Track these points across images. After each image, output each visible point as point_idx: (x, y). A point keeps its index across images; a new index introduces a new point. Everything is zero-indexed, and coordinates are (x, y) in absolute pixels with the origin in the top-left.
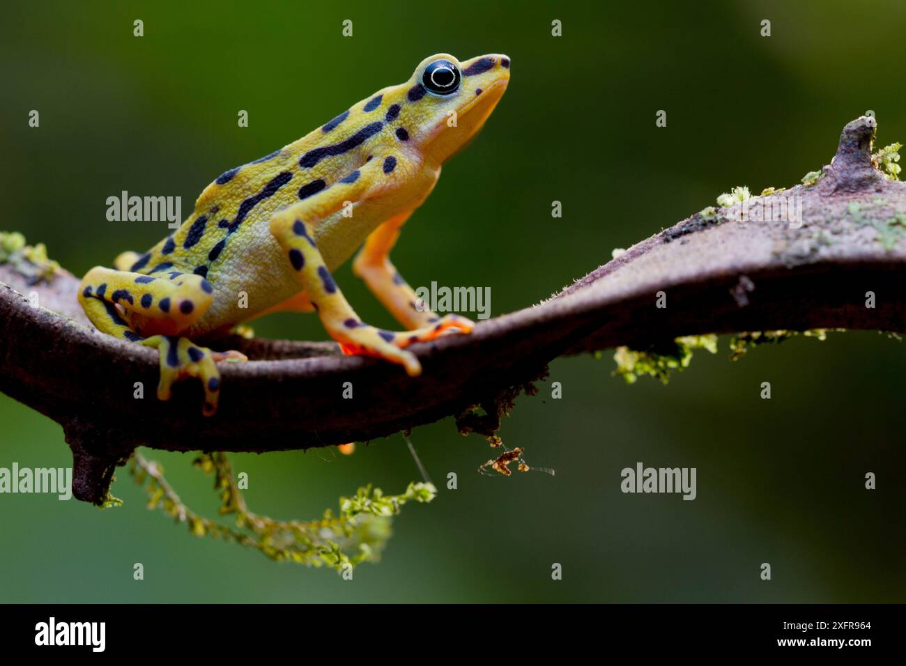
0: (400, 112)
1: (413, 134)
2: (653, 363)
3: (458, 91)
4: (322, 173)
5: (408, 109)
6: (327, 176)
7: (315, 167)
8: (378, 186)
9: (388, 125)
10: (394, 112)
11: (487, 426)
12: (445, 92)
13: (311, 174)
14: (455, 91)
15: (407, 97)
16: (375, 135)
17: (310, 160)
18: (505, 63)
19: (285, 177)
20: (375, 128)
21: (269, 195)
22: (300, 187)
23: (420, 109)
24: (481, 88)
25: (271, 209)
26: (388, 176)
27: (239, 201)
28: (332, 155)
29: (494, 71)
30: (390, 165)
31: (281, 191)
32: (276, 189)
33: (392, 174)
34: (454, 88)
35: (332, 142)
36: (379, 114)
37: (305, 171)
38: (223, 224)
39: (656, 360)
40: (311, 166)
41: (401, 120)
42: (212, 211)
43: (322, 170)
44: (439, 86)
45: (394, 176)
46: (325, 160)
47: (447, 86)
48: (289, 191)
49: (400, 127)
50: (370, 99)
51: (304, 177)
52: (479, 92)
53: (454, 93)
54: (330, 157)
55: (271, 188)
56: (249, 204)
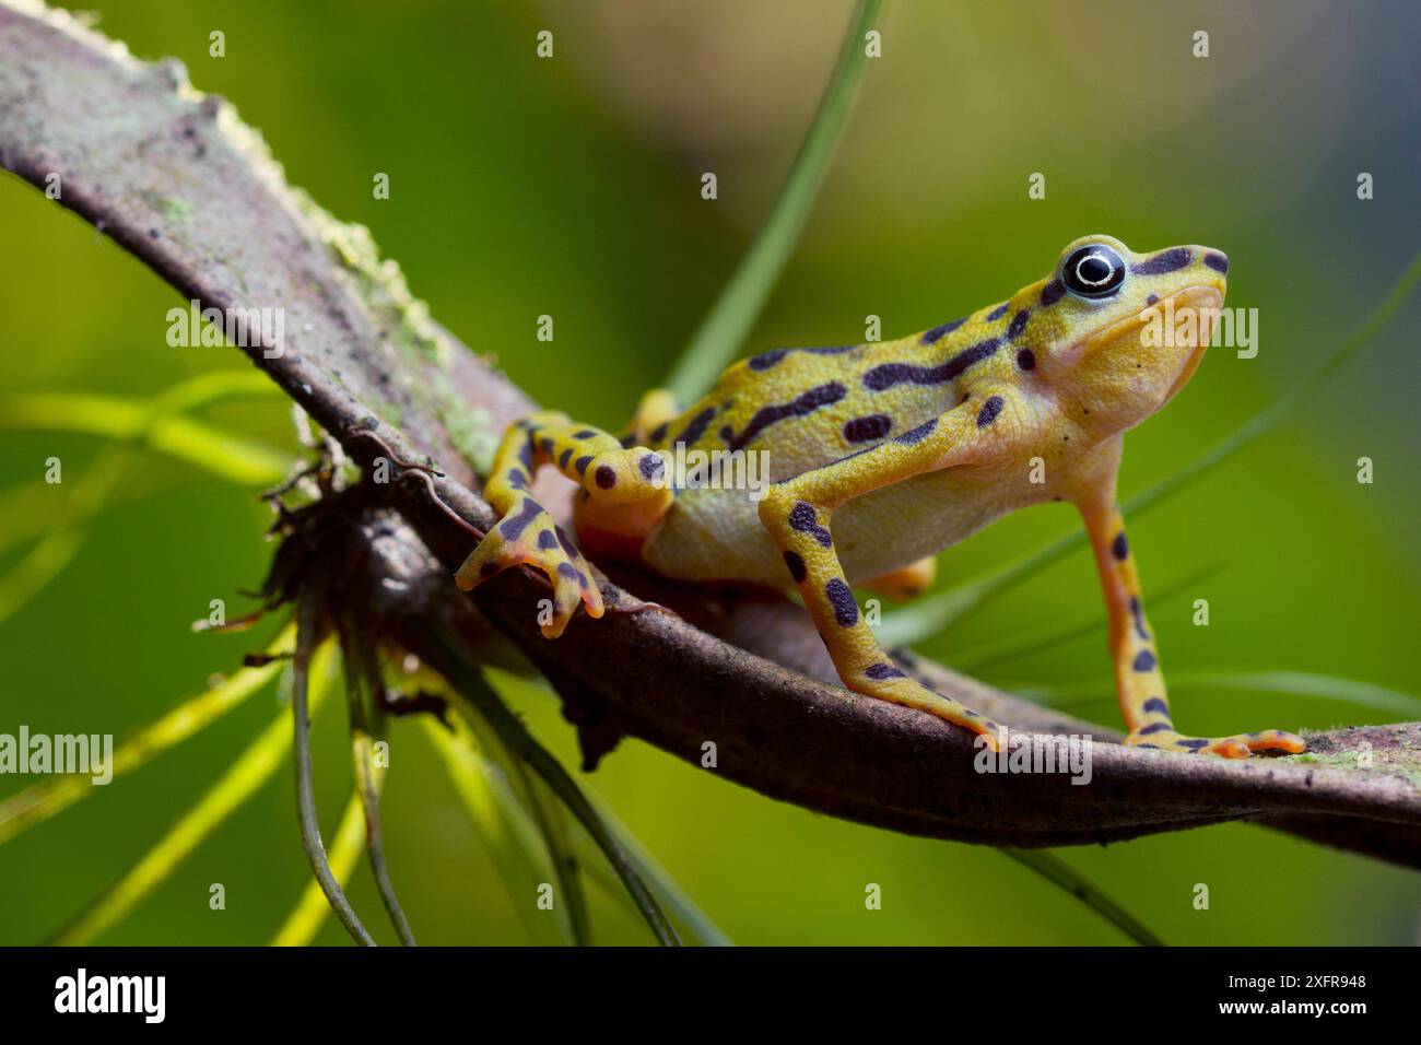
0: (1028, 323)
1: (1041, 358)
3: (1117, 295)
4: (893, 406)
5: (1038, 318)
6: (899, 414)
7: (884, 393)
8: (962, 448)
9: (1008, 344)
10: (1020, 322)
12: (1093, 294)
13: (874, 402)
14: (1113, 294)
15: (1039, 299)
16: (982, 361)
17: (881, 378)
18: (1212, 262)
19: (833, 392)
20: (989, 347)
21: (800, 413)
22: (852, 418)
23: (1054, 318)
24: (1158, 296)
25: (795, 440)
26: (983, 432)
27: (759, 405)
28: (917, 381)
29: (1189, 271)
30: (990, 411)
31: (820, 412)
32: (815, 407)
33: (990, 427)
34: (1112, 289)
35: (923, 361)
36: (1000, 327)
37: (867, 393)
38: (726, 433)
40: (879, 388)
41: (1027, 335)
42: (723, 406)
43: (894, 402)
44: (1086, 282)
45: (994, 430)
46: (904, 387)
47: (1100, 283)
48: (834, 418)
49: (1024, 347)
50: (994, 308)
51: (860, 403)
52: (1154, 302)
53: (1111, 298)
54: (912, 384)
55: (810, 402)
56: (768, 416)
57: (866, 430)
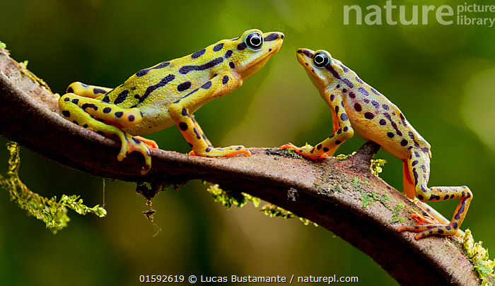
0: (232, 54)
1: (237, 65)
2: (228, 199)
4: (190, 78)
5: (236, 53)
6: (193, 81)
7: (187, 74)
8: (219, 90)
9: (226, 59)
10: (229, 53)
11: (149, 195)
12: (256, 48)
13: (185, 78)
15: (237, 47)
16: (219, 64)
18: (282, 37)
19: (171, 78)
21: (162, 86)
22: (179, 84)
23: (242, 54)
24: (271, 48)
25: (162, 94)
26: (224, 86)
27: (147, 86)
28: (196, 70)
29: (277, 40)
31: (168, 84)
32: (166, 83)
33: (226, 85)
34: (260, 47)
35: (196, 64)
36: (222, 53)
38: (137, 96)
39: (230, 198)
40: (185, 73)
41: (232, 58)
42: (132, 89)
44: (253, 45)
46: (192, 72)
47: (257, 45)
48: (173, 85)
49: (231, 61)
51: (180, 79)
52: (270, 50)
53: (259, 49)
55: (164, 82)
56: (151, 89)
57: (184, 87)
